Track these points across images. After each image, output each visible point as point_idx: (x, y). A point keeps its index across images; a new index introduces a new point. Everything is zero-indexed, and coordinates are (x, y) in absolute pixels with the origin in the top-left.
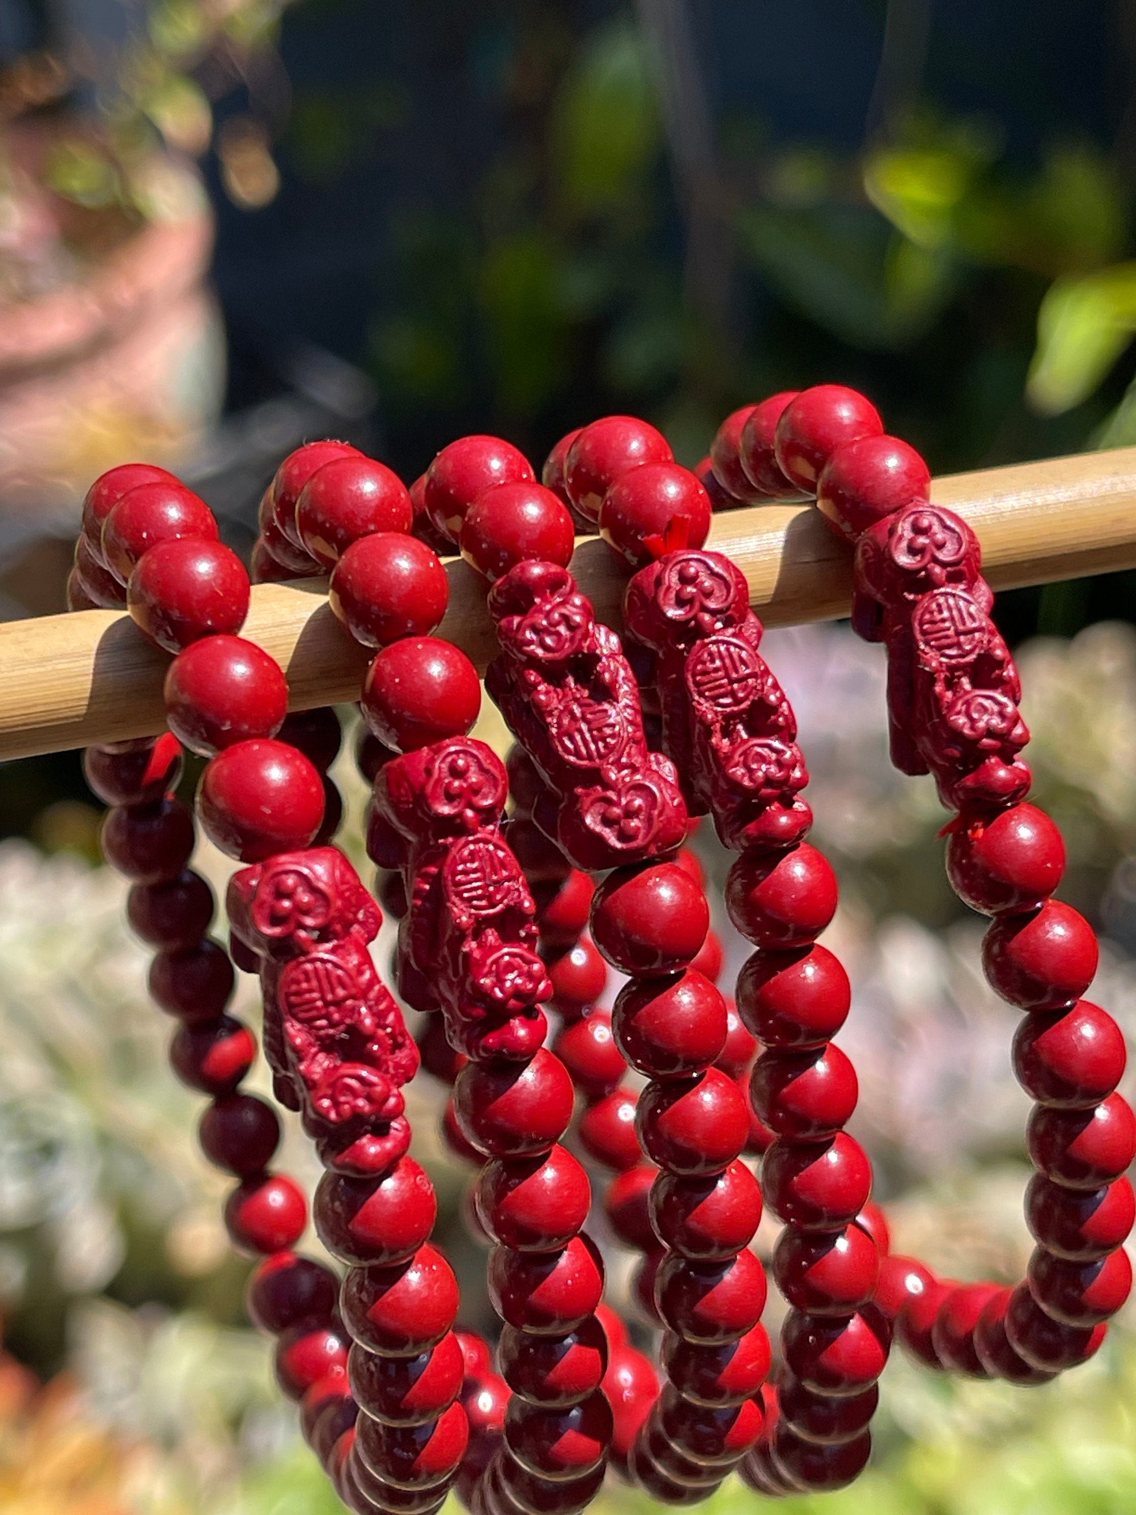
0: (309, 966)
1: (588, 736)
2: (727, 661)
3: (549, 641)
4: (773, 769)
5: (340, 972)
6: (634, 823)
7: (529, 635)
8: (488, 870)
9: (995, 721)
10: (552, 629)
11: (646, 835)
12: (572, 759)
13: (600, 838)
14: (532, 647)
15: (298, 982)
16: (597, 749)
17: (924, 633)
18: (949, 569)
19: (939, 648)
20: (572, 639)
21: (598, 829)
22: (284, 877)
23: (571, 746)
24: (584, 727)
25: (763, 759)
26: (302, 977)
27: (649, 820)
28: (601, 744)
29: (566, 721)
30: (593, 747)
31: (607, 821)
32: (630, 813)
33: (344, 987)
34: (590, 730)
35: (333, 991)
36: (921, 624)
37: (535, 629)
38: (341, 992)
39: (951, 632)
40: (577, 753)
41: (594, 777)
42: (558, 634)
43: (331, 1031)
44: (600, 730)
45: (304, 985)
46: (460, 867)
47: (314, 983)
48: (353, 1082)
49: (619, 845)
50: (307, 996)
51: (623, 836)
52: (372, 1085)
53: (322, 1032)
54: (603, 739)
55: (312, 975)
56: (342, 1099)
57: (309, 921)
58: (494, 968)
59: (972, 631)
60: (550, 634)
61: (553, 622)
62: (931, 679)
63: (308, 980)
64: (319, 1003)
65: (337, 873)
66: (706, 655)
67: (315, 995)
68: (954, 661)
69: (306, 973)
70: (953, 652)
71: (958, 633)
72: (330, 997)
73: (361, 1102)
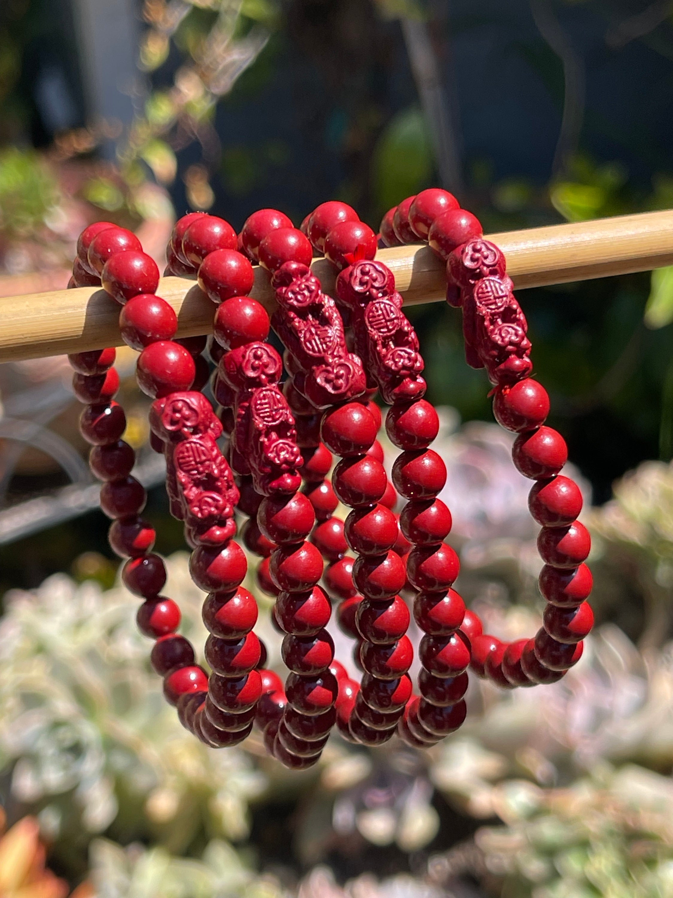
0: (188, 445)
1: (318, 342)
2: (384, 311)
3: (299, 297)
4: (407, 361)
5: (203, 448)
6: (341, 381)
7: (290, 295)
8: (272, 404)
9: (513, 338)
10: (301, 292)
11: (346, 386)
12: (311, 353)
13: (324, 389)
14: (292, 301)
15: (183, 453)
16: (323, 348)
17: (479, 298)
18: (490, 268)
19: (487, 305)
20: (310, 297)
21: (323, 384)
22: (176, 402)
23: (311, 347)
24: (317, 338)
25: (401, 357)
26: (185, 450)
27: (347, 379)
28: (324, 346)
29: (308, 335)
30: (320, 346)
31: (327, 381)
32: (338, 377)
33: (205, 455)
34: (319, 339)
35: (200, 457)
36: (478, 294)
37: (294, 293)
38: (204, 458)
39: (492, 298)
40: (313, 350)
41: (321, 361)
42: (304, 294)
43: (199, 476)
44: (324, 339)
45: (186, 454)
46: (259, 402)
47: (191, 453)
48: (209, 500)
49: (333, 392)
50: (188, 459)
51: (335, 387)
52: (218, 501)
53: (195, 477)
54: (326, 343)
55: (190, 449)
56: (204, 507)
57: (189, 424)
58: (275, 449)
59: (502, 297)
60: (300, 294)
61: (301, 289)
62: (483, 319)
63: (188, 451)
64: (193, 463)
65: (202, 403)
66: (374, 308)
67: (191, 459)
68: (493, 311)
69: (187, 448)
70: (493, 307)
71: (495, 298)
72: (198, 460)
73: (213, 509)
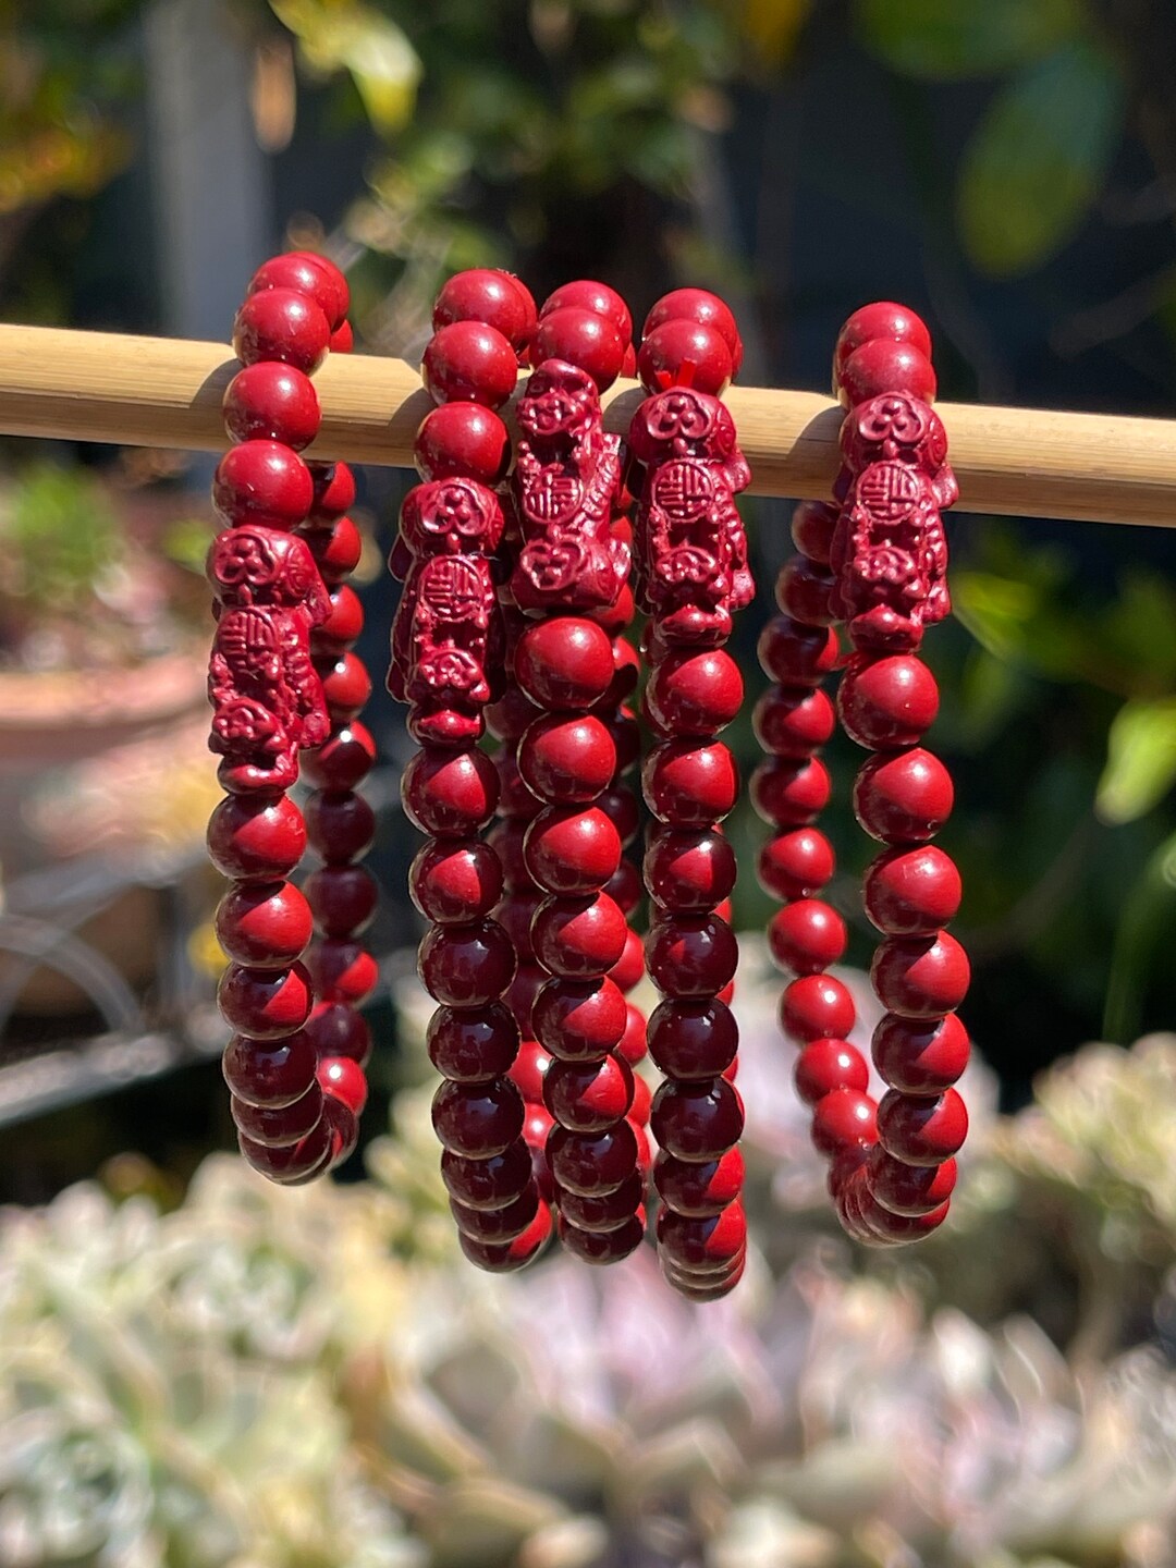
0: (244, 615)
1: (549, 500)
2: (688, 480)
3: (544, 420)
4: (696, 573)
5: (267, 627)
6: (557, 572)
7: (532, 413)
8: (456, 585)
9: (893, 573)
10: (550, 412)
11: (562, 582)
12: (531, 514)
13: (528, 577)
14: (531, 423)
15: (231, 624)
16: (552, 510)
17: (863, 493)
18: (904, 448)
19: (872, 508)
20: (561, 422)
21: (529, 569)
22: (244, 540)
23: (534, 506)
24: (549, 492)
26: (237, 621)
27: (569, 571)
28: (556, 508)
29: (538, 485)
30: (549, 509)
31: (538, 567)
32: (557, 563)
33: (265, 638)
34: (552, 495)
35: (256, 638)
36: (863, 486)
37: (538, 410)
38: (261, 642)
39: (886, 497)
40: (536, 512)
41: (540, 531)
42: (553, 415)
43: (246, 671)
44: (558, 496)
45: (236, 628)
46: (434, 577)
47: (244, 629)
48: (249, 715)
49: (538, 586)
50: (236, 637)
51: (546, 580)
52: (262, 718)
53: (242, 671)
54: (559, 504)
55: (244, 622)
56: (236, 723)
57: (252, 578)
58: (436, 661)
59: (904, 501)
60: (547, 414)
61: (553, 406)
62: (855, 527)
63: (240, 625)
64: (244, 646)
66: (671, 471)
67: (243, 639)
68: (880, 521)
69: (240, 619)
70: (883, 514)
71: (891, 500)
72: (252, 643)
73: (250, 729)
